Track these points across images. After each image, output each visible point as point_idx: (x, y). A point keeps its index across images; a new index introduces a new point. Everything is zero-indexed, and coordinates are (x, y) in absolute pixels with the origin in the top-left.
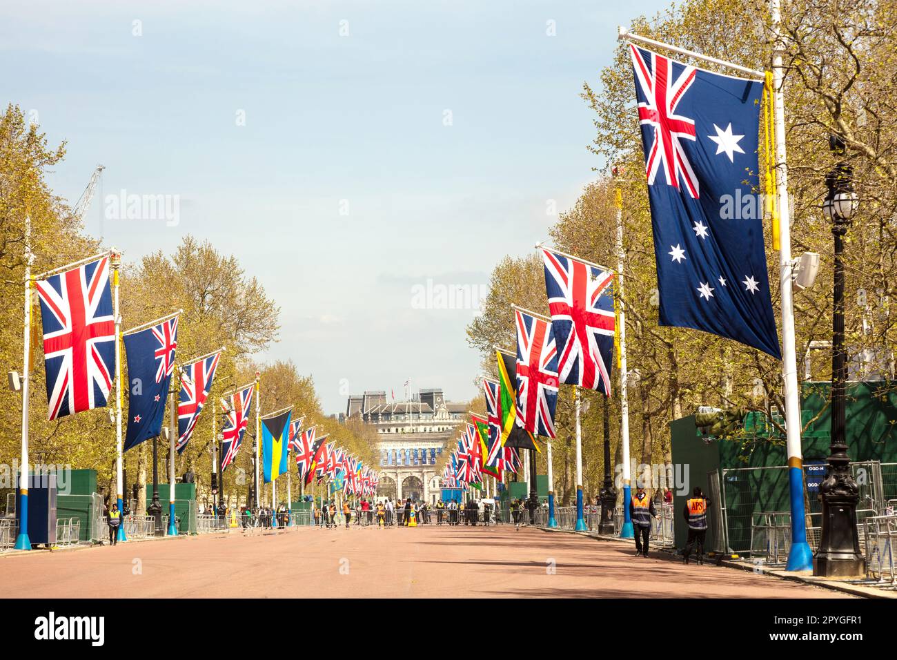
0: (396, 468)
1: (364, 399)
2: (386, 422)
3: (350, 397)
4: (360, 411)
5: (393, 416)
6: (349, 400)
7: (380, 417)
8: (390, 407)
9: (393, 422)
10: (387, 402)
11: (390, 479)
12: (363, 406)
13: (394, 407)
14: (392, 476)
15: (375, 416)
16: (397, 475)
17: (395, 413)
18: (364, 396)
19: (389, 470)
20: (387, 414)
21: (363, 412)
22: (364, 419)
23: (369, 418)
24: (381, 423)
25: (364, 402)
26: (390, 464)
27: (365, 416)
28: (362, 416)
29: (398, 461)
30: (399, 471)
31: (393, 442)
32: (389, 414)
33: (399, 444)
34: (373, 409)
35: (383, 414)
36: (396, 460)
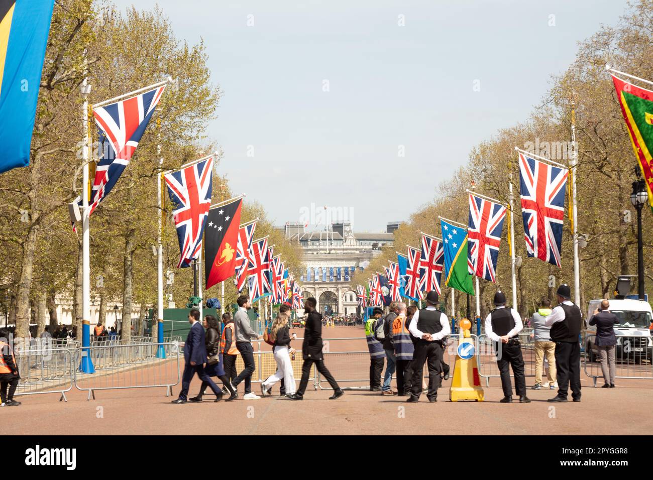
0: (314, 284)
1: (285, 229)
2: (304, 248)
5: (309, 243)
7: (299, 243)
8: (307, 235)
9: (310, 247)
11: (310, 293)
12: (285, 234)
13: (310, 235)
14: (311, 291)
16: (315, 290)
17: (311, 240)
18: (285, 226)
19: (308, 286)
20: (304, 241)
25: (285, 231)
26: (309, 281)
29: (316, 277)
30: (317, 286)
31: (312, 262)
32: (307, 240)
33: (317, 262)
34: (293, 237)
35: (301, 241)
36: (314, 277)
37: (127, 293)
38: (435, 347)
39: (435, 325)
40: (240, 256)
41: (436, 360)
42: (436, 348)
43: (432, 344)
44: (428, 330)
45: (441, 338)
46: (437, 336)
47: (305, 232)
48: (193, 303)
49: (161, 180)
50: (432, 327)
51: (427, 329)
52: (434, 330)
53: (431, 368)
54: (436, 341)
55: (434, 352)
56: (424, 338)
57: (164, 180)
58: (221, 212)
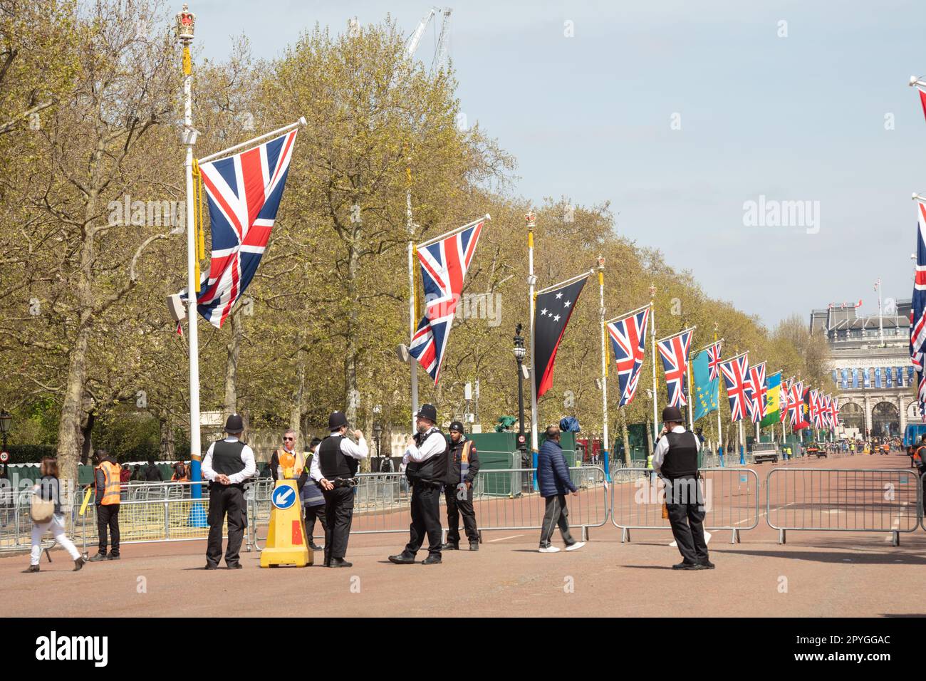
0: (864, 391)
1: (829, 313)
2: (856, 340)
3: (813, 311)
4: (825, 328)
5: (863, 332)
6: (812, 315)
7: (848, 333)
8: (860, 321)
9: (865, 339)
10: (857, 316)
11: (856, 405)
12: (828, 320)
13: (865, 321)
14: (859, 402)
15: (842, 332)
16: (865, 401)
17: (866, 329)
18: (829, 310)
19: (854, 395)
20: (857, 330)
21: (828, 328)
22: (829, 335)
23: (836, 334)
24: (850, 340)
25: (828, 317)
26: (855, 388)
27: (831, 332)
28: (826, 333)
29: (867, 382)
30: (867, 395)
31: (859, 360)
32: (859, 329)
33: (867, 361)
34: (840, 325)
35: (852, 330)
36: (863, 381)
37: (348, 414)
38: (233, 493)
39: (234, 463)
40: (627, 356)
41: (236, 510)
42: (235, 494)
43: (229, 488)
44: (225, 471)
45: (240, 480)
46: (235, 478)
47: (858, 317)
48: (504, 426)
49: (413, 256)
50: (230, 465)
51: (223, 468)
52: (231, 469)
53: (231, 522)
54: (234, 485)
55: (233, 500)
56: (218, 481)
57: (418, 257)
58: (559, 296)
